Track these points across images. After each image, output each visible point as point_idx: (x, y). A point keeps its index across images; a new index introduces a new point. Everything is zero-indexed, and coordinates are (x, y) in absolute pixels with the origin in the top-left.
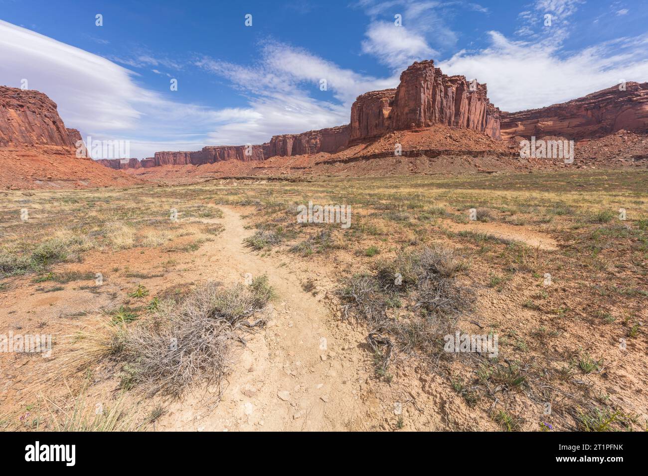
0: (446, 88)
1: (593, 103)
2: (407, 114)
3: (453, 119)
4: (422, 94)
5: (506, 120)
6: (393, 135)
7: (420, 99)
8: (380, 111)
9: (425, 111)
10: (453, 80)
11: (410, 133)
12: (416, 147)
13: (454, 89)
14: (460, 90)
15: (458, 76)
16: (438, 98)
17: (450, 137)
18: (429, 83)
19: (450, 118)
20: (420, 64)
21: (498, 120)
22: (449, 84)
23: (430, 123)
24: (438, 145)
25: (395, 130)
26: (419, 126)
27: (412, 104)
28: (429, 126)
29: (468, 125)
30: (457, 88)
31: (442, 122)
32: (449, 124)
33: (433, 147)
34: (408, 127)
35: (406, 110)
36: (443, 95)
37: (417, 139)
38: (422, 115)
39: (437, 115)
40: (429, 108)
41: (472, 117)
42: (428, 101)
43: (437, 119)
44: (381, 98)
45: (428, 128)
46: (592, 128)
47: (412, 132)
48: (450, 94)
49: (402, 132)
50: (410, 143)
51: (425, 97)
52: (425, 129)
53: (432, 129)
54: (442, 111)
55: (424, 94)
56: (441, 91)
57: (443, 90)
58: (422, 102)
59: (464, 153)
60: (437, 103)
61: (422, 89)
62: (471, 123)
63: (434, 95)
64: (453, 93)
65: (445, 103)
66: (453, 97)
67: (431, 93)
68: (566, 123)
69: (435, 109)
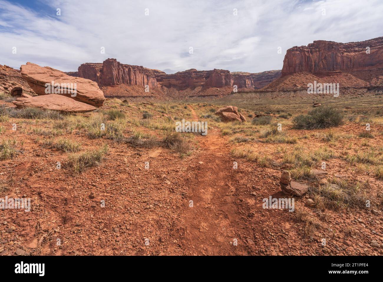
0: (124, 69)
1: (184, 75)
2: (108, 79)
3: (128, 81)
4: (113, 72)
5: (159, 78)
6: (103, 88)
7: (113, 74)
8: (95, 74)
9: (115, 79)
10: (126, 66)
11: (110, 87)
12: (112, 94)
13: (127, 70)
14: (129, 70)
15: (128, 65)
16: (121, 74)
17: (126, 90)
18: (116, 68)
19: (127, 81)
20: (111, 59)
21: (155, 78)
22: (125, 68)
23: (118, 84)
24: (121, 94)
25: (104, 85)
26: (114, 84)
27: (110, 76)
28: (118, 85)
29: (136, 84)
30: (128, 70)
31: (124, 83)
32: (127, 84)
33: (119, 94)
34: (109, 85)
35: (108, 77)
36: (122, 72)
37: (113, 90)
38: (115, 80)
39: (121, 80)
40: (117, 77)
41: (137, 80)
42: (116, 74)
43: (121, 82)
44: (95, 68)
45: (118, 86)
46: (184, 85)
47: (112, 87)
48: (126, 72)
49: (107, 87)
50: (110, 92)
51: (115, 73)
52: (117, 86)
53: (119, 86)
54: (123, 78)
55: (114, 71)
56: (121, 71)
57: (122, 70)
58: (114, 75)
59: (130, 97)
60: (120, 76)
61: (113, 70)
62: (137, 83)
63: (119, 72)
64: (127, 71)
65: (124, 76)
66: (127, 73)
67: (117, 71)
68: (178, 82)
69: (120, 78)
